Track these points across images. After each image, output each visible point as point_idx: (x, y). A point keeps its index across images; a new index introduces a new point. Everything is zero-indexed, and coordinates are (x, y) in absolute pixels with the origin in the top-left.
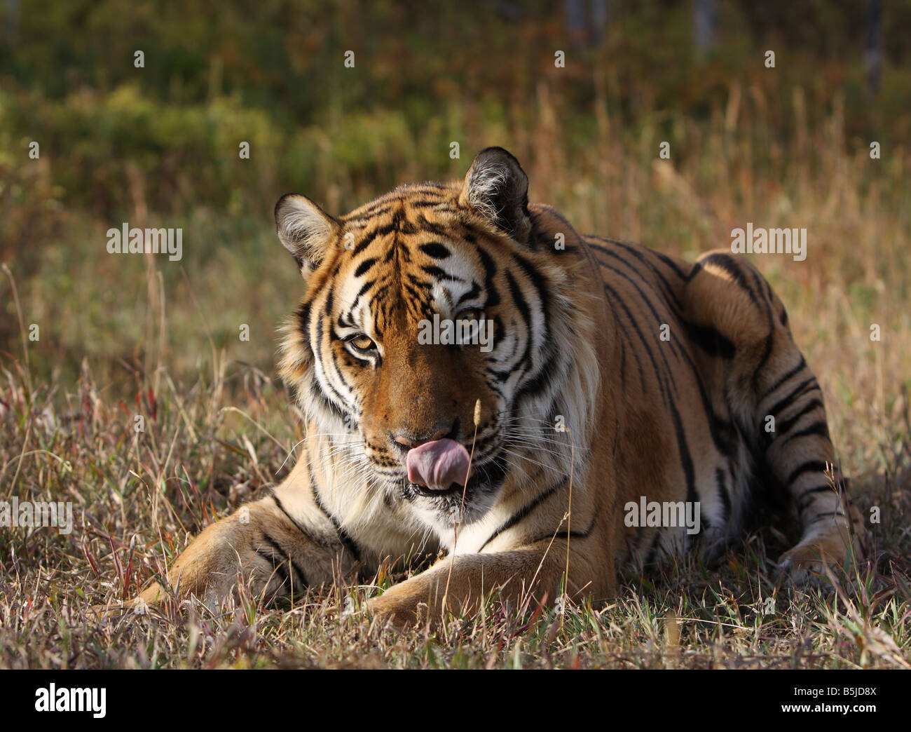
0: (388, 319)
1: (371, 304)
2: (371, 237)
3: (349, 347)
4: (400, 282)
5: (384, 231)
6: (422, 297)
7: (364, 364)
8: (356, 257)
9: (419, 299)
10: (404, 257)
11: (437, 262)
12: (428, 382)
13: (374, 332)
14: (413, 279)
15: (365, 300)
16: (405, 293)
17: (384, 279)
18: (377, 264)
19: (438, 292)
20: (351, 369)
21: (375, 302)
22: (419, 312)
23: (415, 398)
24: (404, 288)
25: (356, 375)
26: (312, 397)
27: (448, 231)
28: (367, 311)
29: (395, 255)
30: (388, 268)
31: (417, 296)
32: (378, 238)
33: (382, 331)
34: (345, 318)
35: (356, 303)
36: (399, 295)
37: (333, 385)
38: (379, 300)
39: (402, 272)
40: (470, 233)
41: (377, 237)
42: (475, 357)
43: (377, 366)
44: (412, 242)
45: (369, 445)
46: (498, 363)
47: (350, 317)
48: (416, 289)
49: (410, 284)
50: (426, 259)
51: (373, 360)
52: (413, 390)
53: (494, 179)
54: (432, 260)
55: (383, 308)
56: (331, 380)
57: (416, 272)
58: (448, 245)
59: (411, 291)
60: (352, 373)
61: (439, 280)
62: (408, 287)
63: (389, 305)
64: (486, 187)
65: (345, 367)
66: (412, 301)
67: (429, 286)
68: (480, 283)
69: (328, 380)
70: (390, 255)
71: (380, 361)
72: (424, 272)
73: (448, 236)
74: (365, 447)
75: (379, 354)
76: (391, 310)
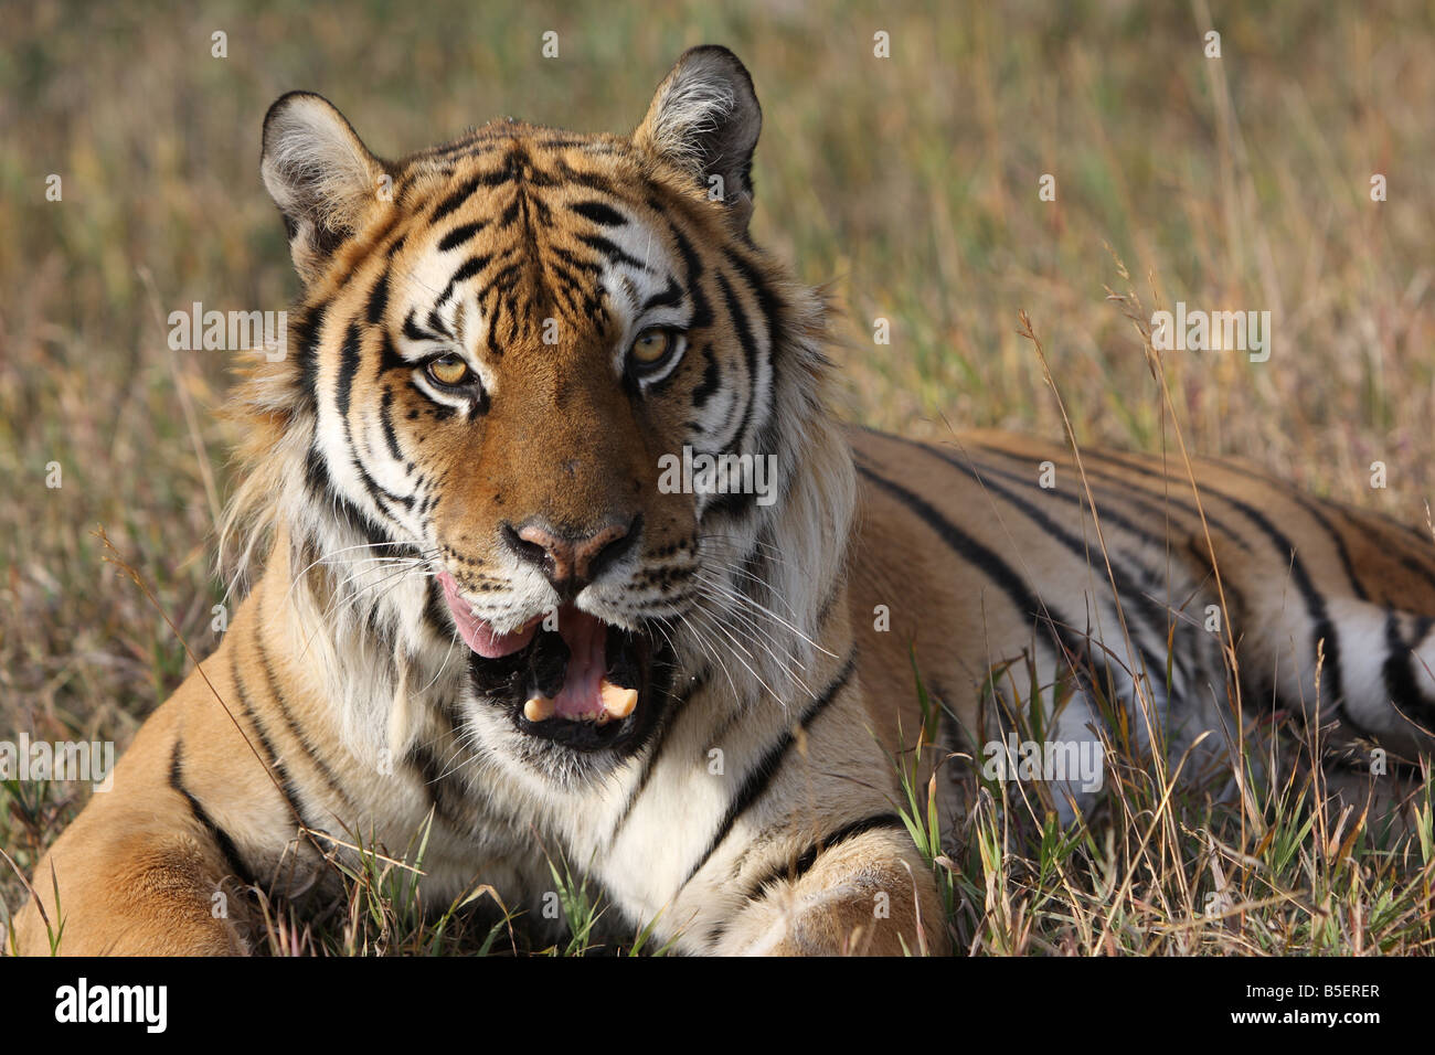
0: (522, 324)
1: (482, 296)
2: (469, 188)
3: (420, 380)
4: (538, 260)
5: (494, 179)
6: (584, 284)
7: (444, 413)
8: (439, 225)
9: (579, 289)
10: (540, 218)
11: (605, 231)
12: (593, 437)
13: (485, 345)
14: (564, 254)
15: (468, 290)
16: (550, 276)
17: (507, 253)
18: (488, 230)
19: (613, 280)
20: (415, 426)
21: (494, 293)
22: (581, 311)
23: (565, 463)
24: (548, 269)
25: (422, 440)
26: (306, 497)
27: (618, 187)
28: (473, 311)
29: (521, 213)
30: (511, 235)
31: (574, 284)
32: (482, 191)
33: (503, 343)
34: (421, 321)
35: (448, 293)
36: (538, 280)
37: (365, 463)
38: (502, 289)
39: (541, 242)
40: (657, 198)
41: (479, 188)
42: (668, 416)
43: (472, 416)
44: (556, 199)
45: (454, 554)
46: (704, 434)
47: (434, 320)
48: (573, 271)
49: (558, 262)
50: (584, 224)
51: (463, 406)
52: (564, 448)
53: (709, 104)
54: (595, 226)
55: (511, 305)
56: (362, 454)
57: (568, 243)
58: (620, 207)
59: (562, 274)
60: (415, 434)
61: (614, 261)
62: (555, 268)
63: (523, 299)
64: (693, 113)
65: (404, 421)
66: (566, 292)
67: (598, 270)
68: (681, 282)
69: (354, 452)
70: (509, 216)
71: (483, 405)
72: (584, 245)
73: (619, 196)
74: (446, 558)
75: (483, 391)
76: (527, 307)
